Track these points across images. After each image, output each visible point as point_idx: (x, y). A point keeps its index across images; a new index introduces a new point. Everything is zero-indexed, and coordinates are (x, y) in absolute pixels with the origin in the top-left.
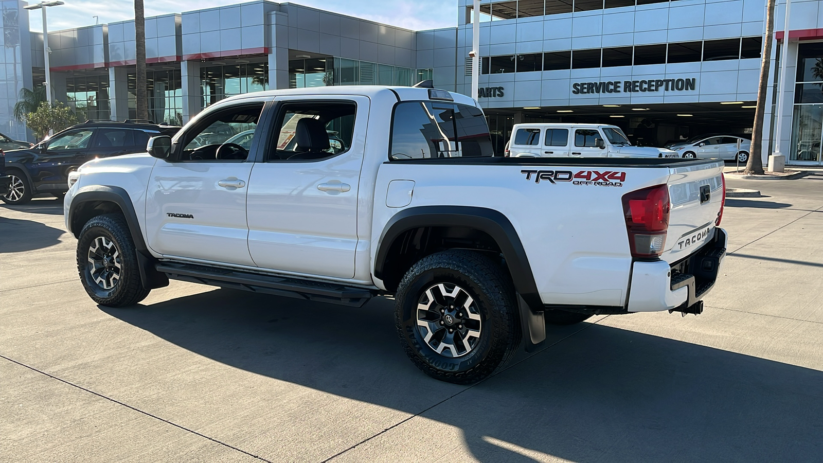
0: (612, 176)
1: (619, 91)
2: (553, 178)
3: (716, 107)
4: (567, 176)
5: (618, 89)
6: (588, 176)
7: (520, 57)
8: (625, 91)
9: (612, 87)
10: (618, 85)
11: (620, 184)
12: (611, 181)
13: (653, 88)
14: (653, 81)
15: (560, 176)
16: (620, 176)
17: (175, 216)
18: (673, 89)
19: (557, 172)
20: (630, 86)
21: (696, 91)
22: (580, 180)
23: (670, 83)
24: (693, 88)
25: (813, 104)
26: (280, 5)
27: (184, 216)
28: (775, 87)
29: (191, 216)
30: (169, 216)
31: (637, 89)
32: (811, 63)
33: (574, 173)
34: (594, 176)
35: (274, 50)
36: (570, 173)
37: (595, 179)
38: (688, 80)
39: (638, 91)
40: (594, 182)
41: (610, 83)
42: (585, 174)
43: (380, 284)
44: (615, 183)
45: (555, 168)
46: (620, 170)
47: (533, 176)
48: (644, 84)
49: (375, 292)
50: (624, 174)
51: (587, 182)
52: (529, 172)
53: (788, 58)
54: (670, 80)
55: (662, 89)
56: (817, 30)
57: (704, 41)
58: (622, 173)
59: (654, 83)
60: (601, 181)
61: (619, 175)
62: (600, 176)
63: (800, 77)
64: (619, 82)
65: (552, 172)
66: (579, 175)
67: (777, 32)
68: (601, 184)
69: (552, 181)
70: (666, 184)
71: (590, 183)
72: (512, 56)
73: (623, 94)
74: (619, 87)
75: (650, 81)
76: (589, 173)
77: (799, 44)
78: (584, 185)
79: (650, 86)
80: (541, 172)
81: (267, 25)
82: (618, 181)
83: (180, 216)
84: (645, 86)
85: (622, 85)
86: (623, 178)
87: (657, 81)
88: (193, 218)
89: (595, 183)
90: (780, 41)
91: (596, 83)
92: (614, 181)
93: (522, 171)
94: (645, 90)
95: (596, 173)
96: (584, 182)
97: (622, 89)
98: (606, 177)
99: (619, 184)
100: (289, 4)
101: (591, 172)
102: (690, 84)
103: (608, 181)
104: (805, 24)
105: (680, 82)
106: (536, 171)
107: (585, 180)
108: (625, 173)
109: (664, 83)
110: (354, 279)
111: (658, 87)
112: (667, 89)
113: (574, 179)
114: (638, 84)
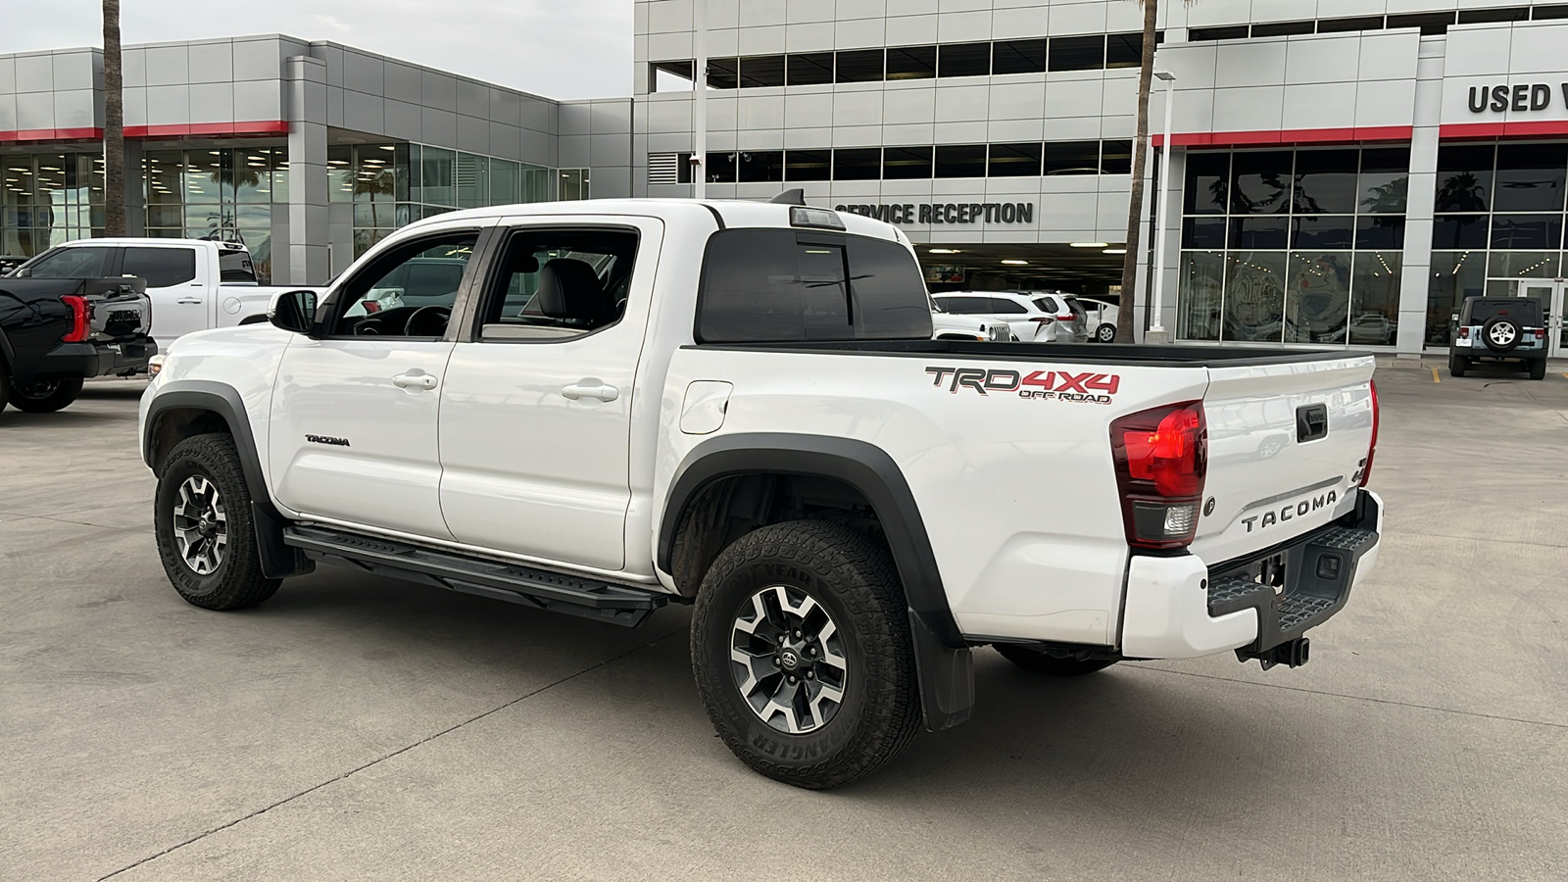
0: (1095, 382)
1: (912, 221)
2: (982, 384)
3: (1064, 250)
4: (1009, 381)
5: (910, 218)
6: (1049, 382)
7: (746, 156)
8: (921, 221)
9: (899, 214)
10: (910, 210)
11: (1109, 397)
12: (1091, 391)
13: (967, 217)
14: (967, 206)
15: (997, 380)
16: (1109, 382)
17: (319, 440)
18: (997, 221)
19: (992, 372)
20: (930, 214)
21: (1034, 225)
22: (1032, 388)
23: (993, 210)
24: (1029, 220)
25: (1209, 251)
26: (310, 45)
27: (335, 442)
28: (1153, 221)
29: (345, 443)
30: (309, 440)
31: (942, 218)
32: (1205, 182)
33: (1023, 375)
34: (1059, 381)
35: (301, 127)
36: (1016, 374)
37: (1061, 388)
38: (1021, 205)
39: (942, 221)
40: (1058, 393)
41: (896, 207)
42: (1043, 377)
43: (668, 582)
44: (1099, 397)
45: (986, 365)
46: (1108, 371)
47: (948, 379)
48: (952, 211)
49: (662, 599)
50: (1116, 379)
51: (1045, 394)
52: (940, 371)
53: (1169, 177)
54: (993, 205)
55: (980, 219)
56: (1212, 134)
57: (1046, 144)
58: (1113, 376)
59: (968, 210)
60: (1072, 391)
61: (1106, 380)
62: (1072, 382)
63: (1189, 207)
64: (912, 206)
65: (982, 371)
66: (1031, 379)
67: (1153, 136)
68: (1073, 399)
69: (981, 391)
70: (1200, 401)
71: (1051, 394)
72: (731, 154)
73: (917, 226)
74: (912, 214)
75: (962, 206)
76: (1051, 375)
77: (1188, 155)
78: (1040, 399)
79: (962, 214)
80: (961, 370)
81: (287, 81)
82: (1105, 392)
83: (327, 442)
84: (954, 213)
85: (916, 211)
86: (1114, 385)
87: (973, 206)
88: (348, 445)
89: (1061, 394)
90: (1158, 150)
91: (874, 206)
92: (1096, 393)
93: (928, 369)
94: (952, 221)
95: (1064, 375)
96: (1039, 393)
97: (916, 218)
98: (1082, 384)
99: (1106, 399)
100: (330, 44)
101: (1054, 374)
102: (1024, 213)
103: (1086, 392)
104: (1195, 125)
105: (1009, 210)
106: (951, 370)
107: (1041, 388)
108: (1118, 377)
109: (984, 210)
110: (625, 571)
111: (974, 216)
112: (988, 220)
113: (1023, 388)
114: (943, 210)
